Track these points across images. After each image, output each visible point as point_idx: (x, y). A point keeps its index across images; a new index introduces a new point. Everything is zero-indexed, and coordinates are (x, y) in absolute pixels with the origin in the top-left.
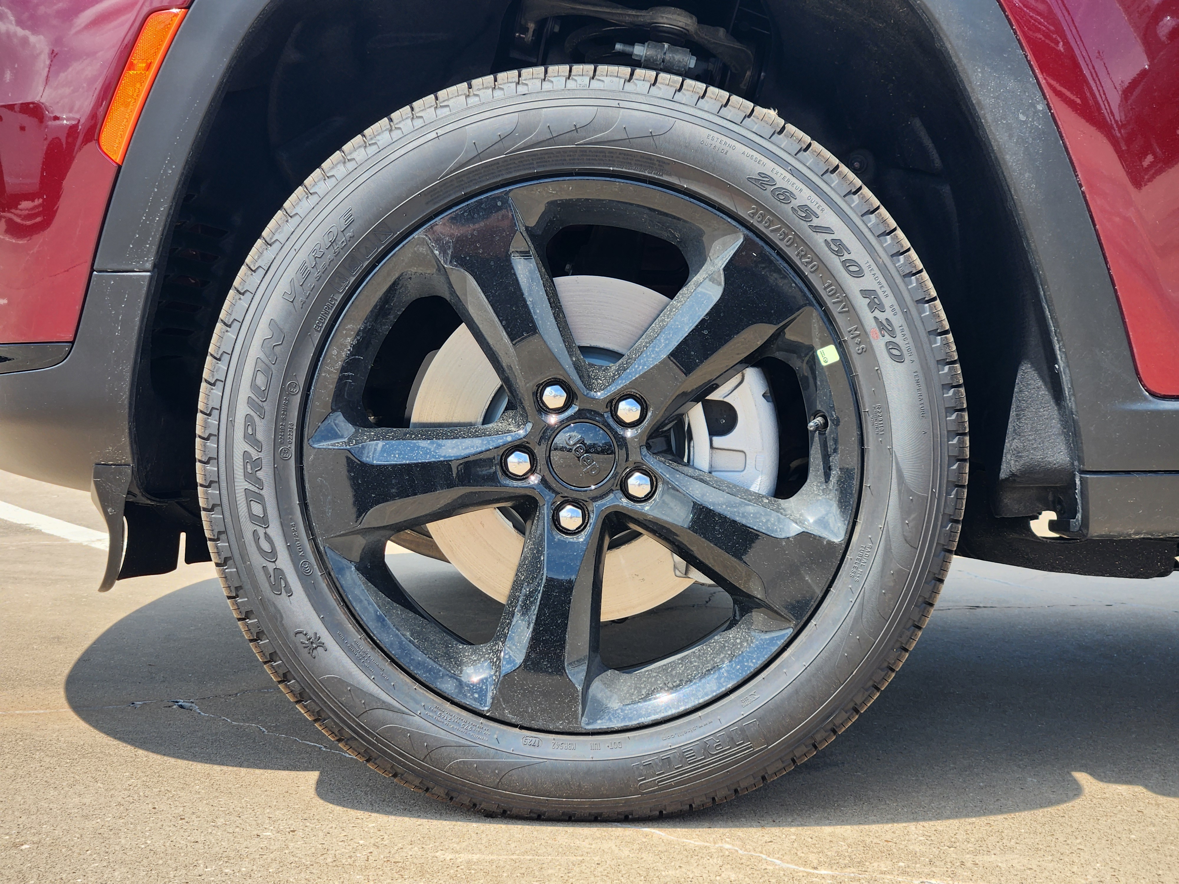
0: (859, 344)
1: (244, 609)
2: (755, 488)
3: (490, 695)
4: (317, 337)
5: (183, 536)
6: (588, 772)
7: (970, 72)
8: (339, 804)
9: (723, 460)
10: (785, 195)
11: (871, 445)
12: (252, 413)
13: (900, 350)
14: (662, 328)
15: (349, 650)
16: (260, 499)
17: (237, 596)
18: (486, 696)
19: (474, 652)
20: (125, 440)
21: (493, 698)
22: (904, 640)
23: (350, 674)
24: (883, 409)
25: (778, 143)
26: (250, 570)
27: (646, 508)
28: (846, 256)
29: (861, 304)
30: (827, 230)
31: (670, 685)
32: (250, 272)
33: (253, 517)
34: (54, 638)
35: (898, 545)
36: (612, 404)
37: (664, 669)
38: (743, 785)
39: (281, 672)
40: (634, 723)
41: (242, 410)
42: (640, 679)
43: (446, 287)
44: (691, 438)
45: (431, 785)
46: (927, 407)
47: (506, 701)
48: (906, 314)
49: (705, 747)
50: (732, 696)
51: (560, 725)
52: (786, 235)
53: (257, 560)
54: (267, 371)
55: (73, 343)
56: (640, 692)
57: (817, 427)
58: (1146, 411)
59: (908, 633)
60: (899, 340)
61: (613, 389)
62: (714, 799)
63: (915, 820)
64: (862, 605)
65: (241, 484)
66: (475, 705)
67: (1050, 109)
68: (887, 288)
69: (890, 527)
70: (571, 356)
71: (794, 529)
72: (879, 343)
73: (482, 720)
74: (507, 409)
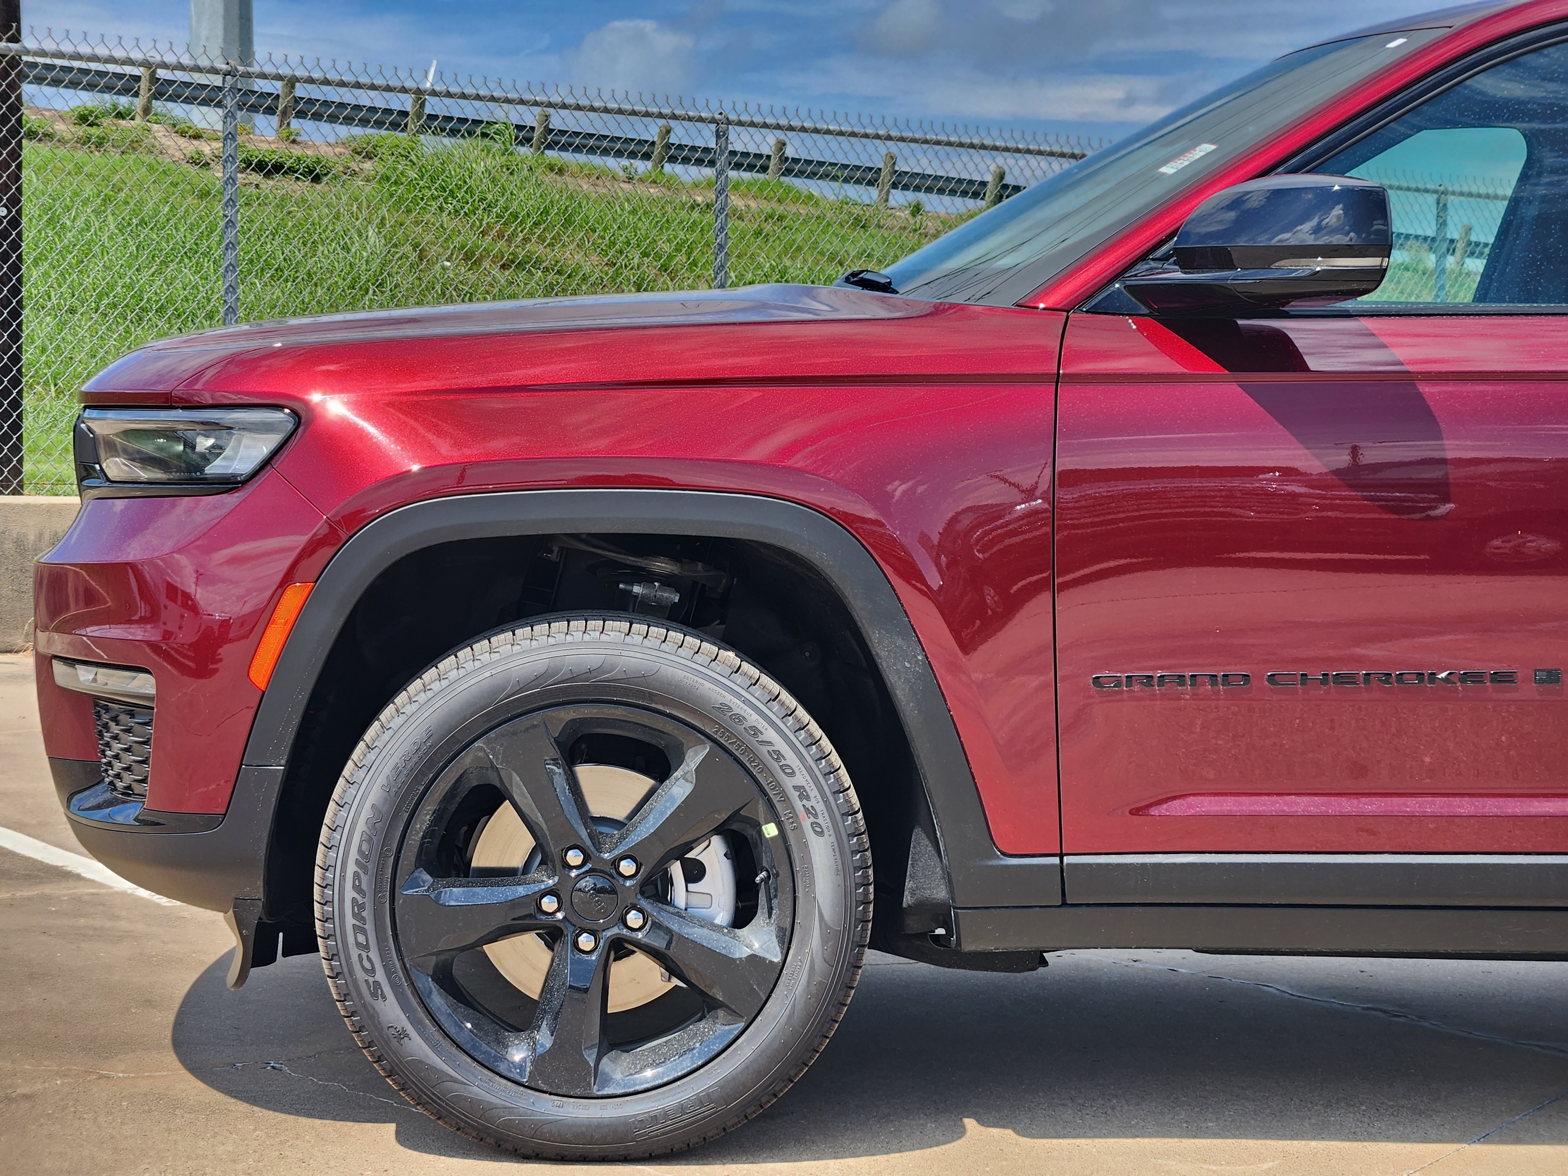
0: (792, 823)
1: (350, 1010)
2: (718, 921)
3: (528, 1070)
4: (406, 816)
5: (281, 935)
6: (599, 1126)
7: (870, 633)
8: (415, 1150)
9: (695, 900)
10: (740, 719)
11: (800, 894)
12: (359, 870)
13: (821, 828)
14: (651, 810)
15: (426, 1040)
16: (364, 932)
17: (345, 1000)
18: (525, 1071)
19: (516, 1038)
20: (260, 883)
21: (530, 1073)
22: (824, 1030)
23: (427, 1056)
24: (809, 870)
25: (734, 680)
26: (355, 982)
27: (640, 935)
28: (783, 762)
29: (794, 795)
30: (769, 743)
31: (657, 1062)
32: (356, 768)
33: (358, 945)
34: (146, 1001)
35: (819, 964)
36: (615, 863)
37: (653, 1049)
38: (709, 1134)
39: (376, 1055)
40: (631, 1090)
41: (351, 868)
42: (636, 1056)
43: (497, 779)
44: (672, 885)
45: (484, 1136)
46: (840, 867)
47: (539, 1075)
48: (826, 802)
49: (682, 1108)
50: (702, 1071)
51: (578, 1092)
52: (740, 746)
53: (360, 975)
54: (370, 840)
55: (225, 815)
56: (635, 1067)
57: (762, 880)
58: (998, 866)
59: (828, 1026)
60: (820, 820)
61: (616, 852)
62: (688, 1145)
63: (836, 1158)
64: (794, 1005)
65: (350, 921)
66: (517, 1078)
67: (927, 658)
68: (812, 784)
69: (814, 952)
70: (586, 829)
71: (745, 952)
72: (806, 823)
73: (522, 1089)
74: (540, 864)
